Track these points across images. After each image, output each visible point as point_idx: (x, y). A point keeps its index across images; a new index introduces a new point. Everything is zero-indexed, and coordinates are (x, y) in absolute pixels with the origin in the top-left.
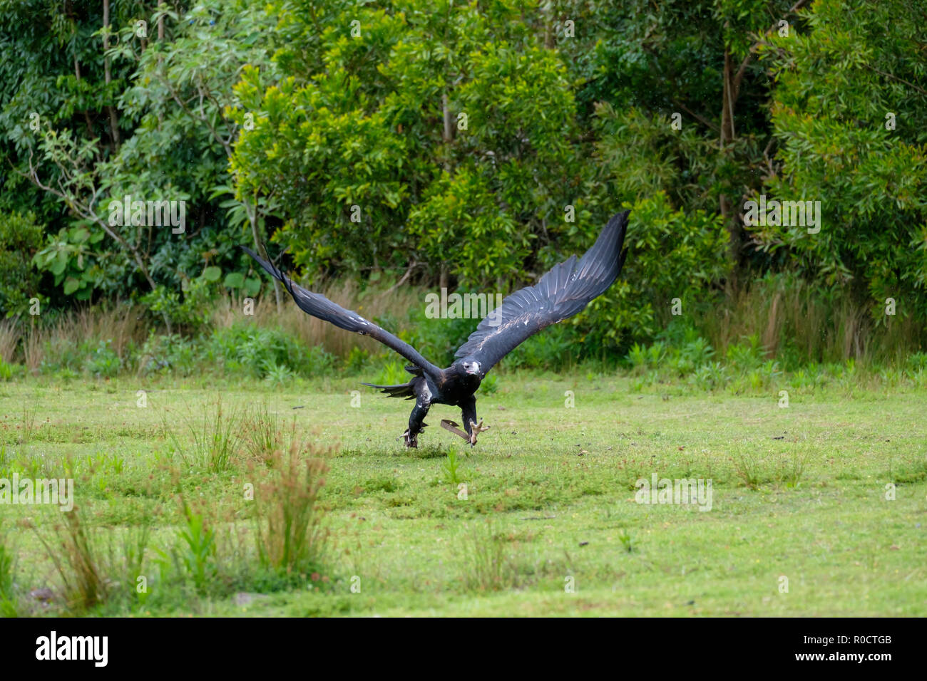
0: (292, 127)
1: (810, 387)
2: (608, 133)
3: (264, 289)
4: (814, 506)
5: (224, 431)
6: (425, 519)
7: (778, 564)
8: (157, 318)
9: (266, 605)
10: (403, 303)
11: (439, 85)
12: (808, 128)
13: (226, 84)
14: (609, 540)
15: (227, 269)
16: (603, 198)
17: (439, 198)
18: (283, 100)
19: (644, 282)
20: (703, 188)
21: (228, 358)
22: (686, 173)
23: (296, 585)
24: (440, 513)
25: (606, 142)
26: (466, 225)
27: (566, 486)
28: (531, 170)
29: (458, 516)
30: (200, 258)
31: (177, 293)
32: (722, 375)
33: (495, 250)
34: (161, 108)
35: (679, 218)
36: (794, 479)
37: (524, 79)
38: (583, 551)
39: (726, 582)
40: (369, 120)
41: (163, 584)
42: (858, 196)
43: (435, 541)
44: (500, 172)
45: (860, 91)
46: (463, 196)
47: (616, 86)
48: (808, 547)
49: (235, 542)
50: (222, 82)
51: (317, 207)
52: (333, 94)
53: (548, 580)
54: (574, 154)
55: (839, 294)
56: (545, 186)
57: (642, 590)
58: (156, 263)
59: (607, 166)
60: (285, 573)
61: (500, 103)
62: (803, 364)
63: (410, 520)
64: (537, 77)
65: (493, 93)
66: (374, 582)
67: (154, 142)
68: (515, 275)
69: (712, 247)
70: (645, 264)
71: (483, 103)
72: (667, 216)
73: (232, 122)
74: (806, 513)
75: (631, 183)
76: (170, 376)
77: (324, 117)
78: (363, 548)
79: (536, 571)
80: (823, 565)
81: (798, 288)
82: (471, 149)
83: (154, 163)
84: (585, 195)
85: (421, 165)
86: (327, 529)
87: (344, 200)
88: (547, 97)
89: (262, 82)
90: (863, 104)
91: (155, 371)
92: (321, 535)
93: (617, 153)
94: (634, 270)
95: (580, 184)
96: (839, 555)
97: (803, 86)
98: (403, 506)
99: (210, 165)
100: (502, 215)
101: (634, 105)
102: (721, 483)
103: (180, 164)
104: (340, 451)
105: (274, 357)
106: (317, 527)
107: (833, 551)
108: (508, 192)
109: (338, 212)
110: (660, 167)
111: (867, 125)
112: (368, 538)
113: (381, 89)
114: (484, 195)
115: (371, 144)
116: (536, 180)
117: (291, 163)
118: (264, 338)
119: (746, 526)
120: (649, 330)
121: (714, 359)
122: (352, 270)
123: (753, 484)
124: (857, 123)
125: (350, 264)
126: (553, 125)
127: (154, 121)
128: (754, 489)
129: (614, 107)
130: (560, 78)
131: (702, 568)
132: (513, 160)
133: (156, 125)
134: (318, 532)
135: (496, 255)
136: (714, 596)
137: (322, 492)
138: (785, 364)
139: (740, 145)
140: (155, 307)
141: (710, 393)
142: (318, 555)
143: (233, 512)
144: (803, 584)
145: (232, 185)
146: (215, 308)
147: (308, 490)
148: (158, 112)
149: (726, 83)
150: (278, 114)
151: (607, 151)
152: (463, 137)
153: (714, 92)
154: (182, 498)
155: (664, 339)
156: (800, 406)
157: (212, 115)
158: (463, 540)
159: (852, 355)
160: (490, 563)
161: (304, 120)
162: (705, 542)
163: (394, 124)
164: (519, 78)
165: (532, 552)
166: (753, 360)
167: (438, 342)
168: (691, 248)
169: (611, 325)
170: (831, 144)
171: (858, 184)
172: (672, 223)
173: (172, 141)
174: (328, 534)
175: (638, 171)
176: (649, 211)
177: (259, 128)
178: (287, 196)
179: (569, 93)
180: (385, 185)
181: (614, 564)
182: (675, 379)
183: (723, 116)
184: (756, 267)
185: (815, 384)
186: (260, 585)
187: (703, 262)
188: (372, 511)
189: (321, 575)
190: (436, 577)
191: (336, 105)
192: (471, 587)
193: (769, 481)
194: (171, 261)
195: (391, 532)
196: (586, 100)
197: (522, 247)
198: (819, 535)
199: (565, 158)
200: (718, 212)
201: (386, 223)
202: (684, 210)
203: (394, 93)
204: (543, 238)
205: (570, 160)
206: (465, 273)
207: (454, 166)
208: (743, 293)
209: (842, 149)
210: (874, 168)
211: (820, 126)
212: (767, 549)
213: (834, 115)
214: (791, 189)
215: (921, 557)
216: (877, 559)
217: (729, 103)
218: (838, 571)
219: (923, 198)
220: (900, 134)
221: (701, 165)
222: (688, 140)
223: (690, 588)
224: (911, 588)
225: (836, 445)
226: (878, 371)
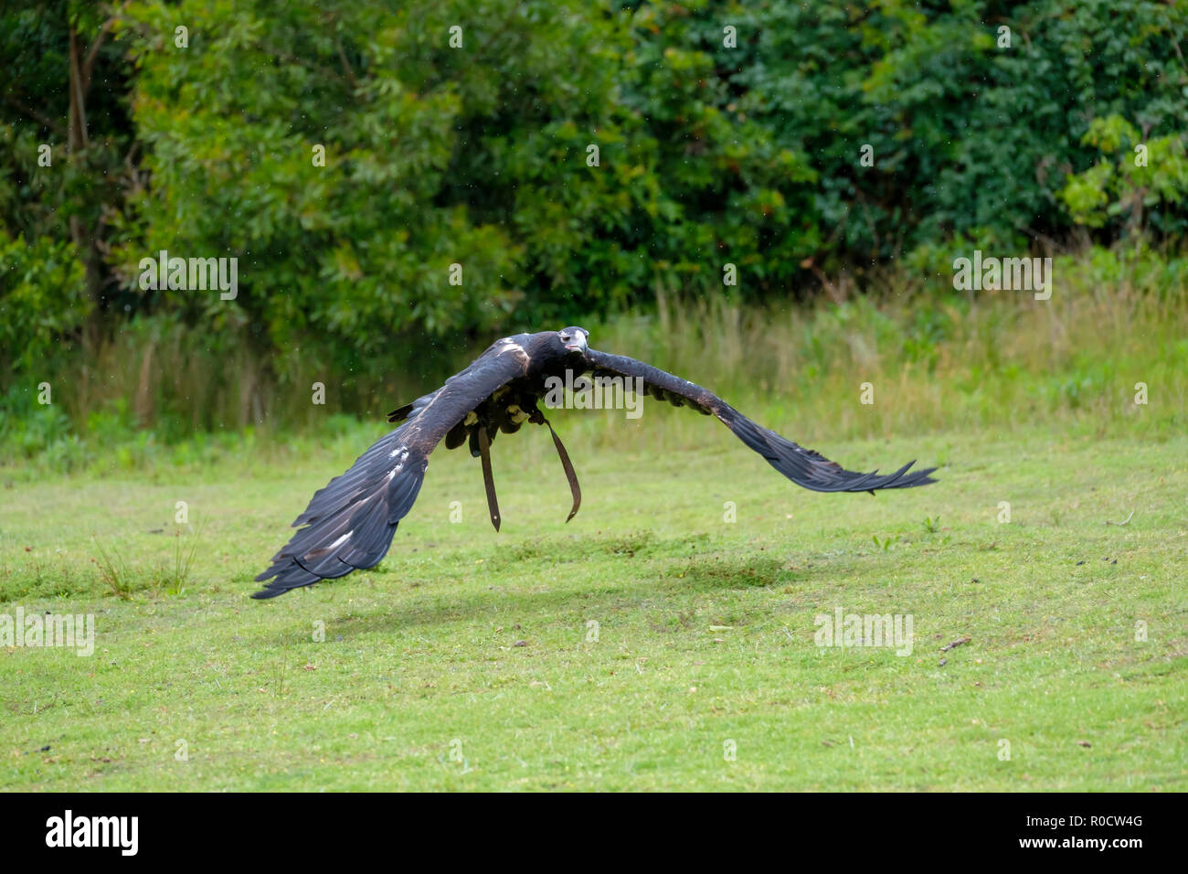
1: (197, 464)
4: (203, 618)
7: (159, 694)
12: (183, 127)
20: (48, 209)
22: (25, 190)
32: (82, 453)
35: (19, 249)
36: (177, 583)
39: (92, 719)
42: (251, 214)
45: (249, 77)
48: (197, 671)
55: (231, 341)
62: (187, 434)
69: (64, 285)
72: (3, 247)
74: (193, 627)
80: (216, 694)
81: (177, 336)
90: (253, 92)
96: (239, 679)
97: (174, 71)
102: (82, 592)
107: (229, 675)
111: (259, 121)
119: (115, 646)
121: (71, 432)
123: (123, 592)
124: (246, 118)
128: (125, 599)
131: (59, 703)
136: (76, 739)
138: (164, 436)
139: (93, 151)
141: (67, 476)
144: (190, 718)
149: (73, 71)
153: (58, 84)
156: (183, 488)
159: (251, 421)
162: (63, 669)
166: (122, 432)
168: (35, 288)
170: (213, 146)
171: (248, 198)
172: (9, 256)
182: (22, 460)
183: (71, 113)
185: (202, 460)
187: (52, 306)
193: (144, 587)
198: (211, 655)
200: (69, 240)
202: (25, 237)
208: (105, 344)
209: (227, 154)
210: (269, 177)
211: (197, 123)
212: (143, 676)
213: (216, 108)
214: (164, 207)
215: (344, 678)
216: (286, 683)
217: (79, 98)
218: (236, 701)
219: (335, 213)
220: (303, 129)
221: (45, 179)
222: (25, 146)
223: (44, 730)
224: (331, 718)
225: (231, 539)
226: (285, 441)
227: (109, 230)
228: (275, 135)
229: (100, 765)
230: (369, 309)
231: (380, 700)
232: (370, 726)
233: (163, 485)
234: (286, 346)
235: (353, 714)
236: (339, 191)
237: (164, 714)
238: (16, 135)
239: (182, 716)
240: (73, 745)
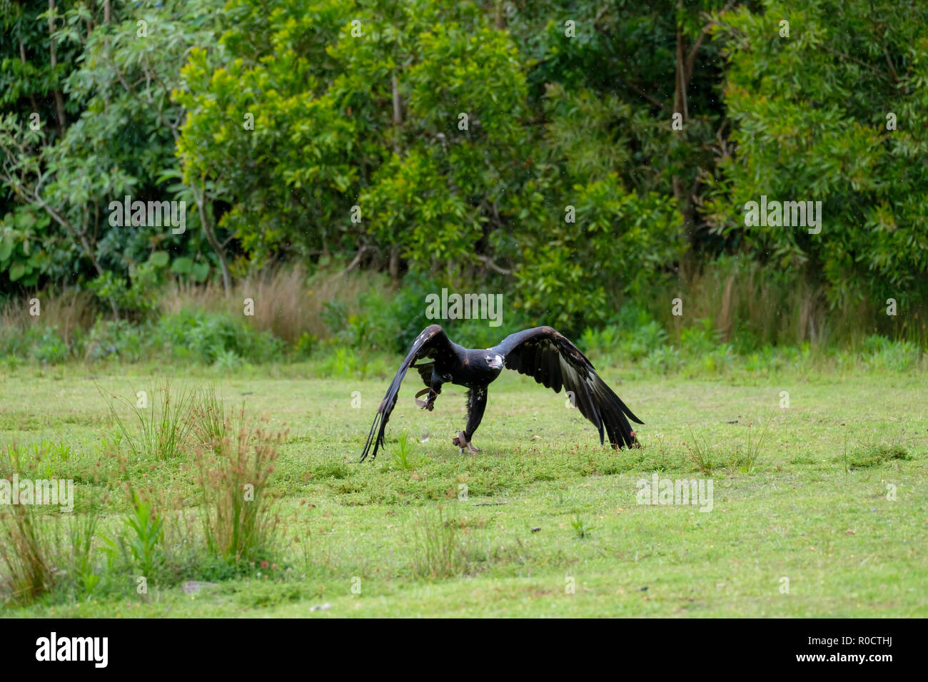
0: (240, 109)
1: (765, 371)
2: (559, 114)
3: (212, 274)
4: (768, 491)
5: (171, 418)
6: (375, 506)
7: (732, 549)
8: (104, 304)
9: (215, 593)
10: (353, 288)
11: (389, 66)
12: (762, 109)
13: (173, 66)
14: (561, 526)
15: (175, 254)
16: (555, 180)
17: (389, 181)
18: (231, 83)
19: (597, 265)
20: (655, 170)
21: (175, 343)
22: (638, 155)
23: (245, 573)
24: (391, 500)
25: (557, 124)
26: (417, 208)
27: (518, 471)
28: (482, 152)
29: (408, 503)
30: (147, 243)
31: (123, 278)
32: (676, 360)
33: (446, 233)
34: (107, 91)
35: (632, 200)
36: (749, 463)
37: (476, 60)
38: (535, 536)
39: (680, 567)
40: (317, 102)
41: (110, 573)
42: (813, 178)
43: (385, 528)
44: (450, 154)
45: (814, 72)
46: (413, 179)
47: (568, 68)
48: (762, 532)
49: (184, 529)
50: (169, 65)
51: (265, 191)
52: (282, 76)
53: (500, 566)
54: (525, 136)
55: (794, 277)
56: (497, 168)
57: (594, 576)
58: (103, 248)
59: (559, 148)
60: (234, 560)
61: (450, 85)
62: (758, 347)
63: (360, 507)
64: (488, 59)
65: (443, 75)
66: (324, 569)
67: (101, 126)
68: (466, 259)
69: (666, 229)
70: (598, 247)
71: (433, 85)
72: (619, 199)
73: (179, 105)
74: (760, 498)
75: (584, 164)
76: (117, 363)
77: (272, 100)
78: (313, 535)
79: (487, 558)
80: (778, 550)
81: (752, 271)
82: (421, 131)
83: (101, 146)
84: (536, 178)
85: (370, 147)
86: (276, 516)
87: (293, 183)
88: (498, 78)
89: (209, 65)
90: (817, 84)
91: (102, 358)
92: (270, 522)
93: (569, 135)
94: (586, 253)
95: (532, 166)
96: (794, 539)
97: (757, 66)
98: (353, 493)
99: (157, 149)
100: (453, 199)
101: (586, 87)
102: (675, 468)
103: (127, 147)
104: (289, 437)
105: (222, 343)
106: (266, 514)
107: (788, 536)
108: (458, 175)
109: (287, 196)
110: (613, 149)
111: (822, 106)
112: (318, 525)
113: (331, 71)
114: (435, 178)
115: (320, 127)
116: (487, 162)
117: (239, 147)
118: (212, 324)
119: (700, 511)
120: (601, 314)
121: (667, 343)
122: (301, 255)
123: (707, 468)
124: (811, 104)
125: (299, 248)
126: (504, 107)
127: (100, 104)
128: (708, 474)
129: (566, 89)
130: (511, 59)
131: (655, 553)
132: (463, 142)
133: (103, 109)
134: (268, 519)
135: (446, 239)
136: (668, 582)
137: (270, 479)
138: (739, 348)
139: (693, 126)
140: (101, 293)
141: (664, 377)
142: (267, 543)
143: (181, 499)
144: (757, 569)
145: (179, 169)
146: (162, 293)
147: (258, 476)
148: (104, 95)
149: (678, 62)
150: (226, 96)
151: (560, 133)
152: (413, 120)
153: (666, 73)
154: (130, 485)
155: (617, 323)
156: (754, 390)
157: (159, 98)
158: (414, 527)
159: (807, 338)
160: (441, 550)
161: (252, 103)
162: (659, 527)
163: (343, 107)
164: (469, 60)
165: (484, 538)
166: (707, 344)
167: (389, 326)
168: (644, 230)
169: (564, 308)
170: (785, 125)
172: (625, 206)
173: (118, 124)
174: (278, 521)
175: (590, 153)
176: (602, 193)
177: (206, 111)
178: (235, 180)
179: (520, 75)
180: (334, 169)
181: (566, 550)
182: (629, 363)
183: (676, 96)
184: (709, 249)
185: (769, 368)
186: (208, 574)
187: (656, 245)
188: (322, 498)
189: (270, 563)
190: (387, 563)
191: (284, 87)
192: (422, 574)
193: (723, 466)
194: (118, 246)
195: (341, 518)
196: (538, 81)
197: (473, 231)
198: (773, 520)
199: (516, 139)
200: (671, 195)
201: (335, 207)
202: (638, 191)
203: (343, 76)
204: (494, 222)
205: (522, 141)
206: (416, 257)
207: (404, 149)
208: (696, 276)
209: (796, 130)
210: (829, 149)
211: (774, 107)
212: (721, 534)
213: (788, 95)
214: (745, 170)
215: (876, 541)
216: (832, 543)
217: (683, 86)
218: (793, 556)
219: (878, 179)
220: (855, 114)
221: (654, 147)
222: (641, 121)
223: (643, 574)
224: (866, 572)
225: (791, 429)
226: (833, 354)
227: (702, 187)
228: (834, 117)
229: (685, 603)
230: (901, 254)
231: (905, 560)
232: (897, 580)
233: (739, 386)
234: (838, 281)
235: (883, 570)
236: (882, 162)
237: (736, 565)
238: (633, 112)
239: (751, 567)
240: (665, 587)
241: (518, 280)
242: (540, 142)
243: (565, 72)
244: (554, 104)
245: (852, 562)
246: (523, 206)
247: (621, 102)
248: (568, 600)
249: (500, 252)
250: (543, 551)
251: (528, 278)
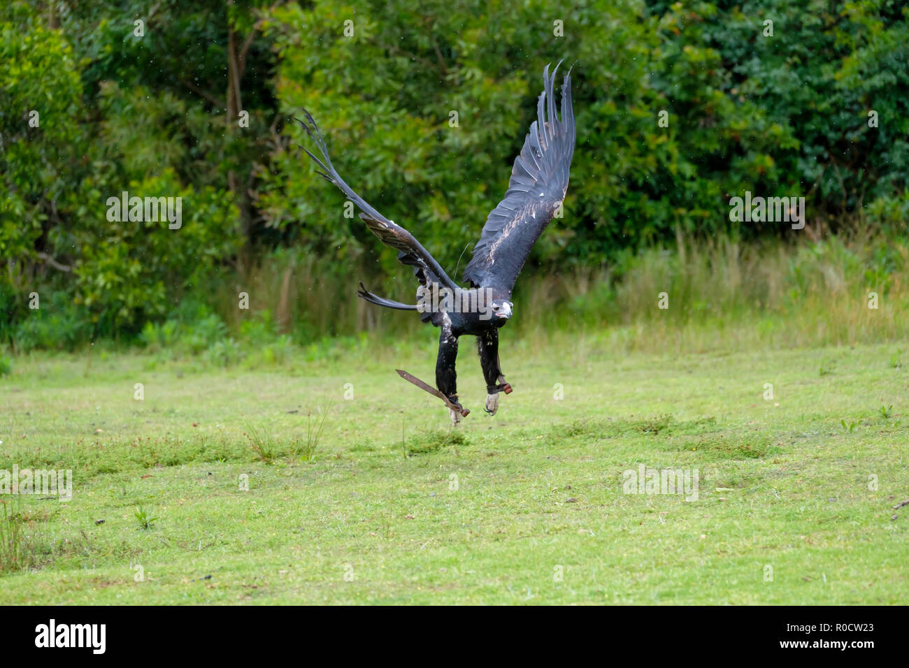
1: (324, 361)
2: (114, 112)
4: (328, 479)
7: (294, 536)
12: (315, 103)
14: (125, 518)
16: (112, 177)
19: (156, 260)
20: (211, 165)
22: (194, 151)
25: (113, 121)
27: (81, 464)
28: (39, 151)
32: (236, 352)
33: (5, 231)
35: (190, 195)
36: (309, 452)
37: (30, 60)
38: (99, 528)
39: (243, 555)
42: (366, 170)
45: (365, 65)
47: (122, 66)
48: (323, 519)
53: (65, 558)
54: (82, 134)
55: (351, 267)
56: (54, 166)
57: (159, 566)
59: (115, 145)
61: (5, 85)
62: (316, 338)
64: (42, 58)
68: (26, 256)
69: (223, 223)
70: (156, 242)
72: (175, 194)
74: (321, 485)
75: (140, 161)
79: (53, 551)
80: (339, 537)
81: (309, 263)
84: (93, 175)
88: (53, 77)
90: (368, 78)
93: (124, 132)
94: (144, 249)
95: (88, 164)
96: (356, 525)
97: (308, 61)
100: (11, 197)
101: (141, 84)
102: (236, 458)
107: (348, 522)
108: (16, 173)
110: (168, 145)
111: (373, 99)
116: (44, 160)
119: (261, 499)
120: (161, 308)
121: (227, 336)
123: (267, 458)
124: (363, 97)
126: (60, 105)
128: (269, 463)
129: (121, 86)
130: (65, 58)
131: (218, 542)
132: (20, 141)
136: (231, 570)
138: (298, 338)
141: (224, 369)
144: (319, 555)
149: (231, 60)
151: (115, 130)
153: (220, 70)
155: (176, 317)
156: (313, 380)
159: (365, 328)
160: (7, 544)
162: (222, 516)
164: (24, 59)
165: (48, 531)
166: (266, 336)
168: (200, 225)
170: (338, 118)
171: (365, 158)
175: (146, 150)
179: (75, 73)
181: (130, 541)
182: (190, 357)
183: (229, 92)
184: (267, 242)
185: (328, 358)
187: (214, 239)
193: (284, 455)
196: (92, 79)
197: (32, 229)
198: (334, 507)
199: (71, 138)
200: (227, 189)
202: (194, 186)
204: (53, 219)
205: (78, 139)
208: (254, 269)
209: (348, 124)
210: (381, 142)
211: (326, 101)
212: (283, 522)
213: (340, 89)
214: (299, 164)
215: (435, 525)
216: (392, 529)
217: (235, 81)
218: (353, 542)
219: (431, 169)
220: (407, 106)
221: (209, 143)
222: (194, 117)
223: (207, 563)
224: (426, 556)
225: (350, 418)
226: (391, 344)
227: (257, 182)
228: (385, 110)
229: (250, 590)
230: (455, 244)
231: (464, 543)
232: (456, 562)
233: (298, 376)
234: (393, 272)
235: (443, 553)
236: (434, 153)
237: (298, 552)
238: (187, 109)
239: (312, 553)
240: (228, 575)
241: (77, 277)
242: (96, 140)
243: (119, 70)
244: (109, 102)
245: (411, 546)
246: (81, 203)
247: (176, 98)
248: (133, 590)
249: (60, 249)
250: (107, 542)
251: (87, 275)
